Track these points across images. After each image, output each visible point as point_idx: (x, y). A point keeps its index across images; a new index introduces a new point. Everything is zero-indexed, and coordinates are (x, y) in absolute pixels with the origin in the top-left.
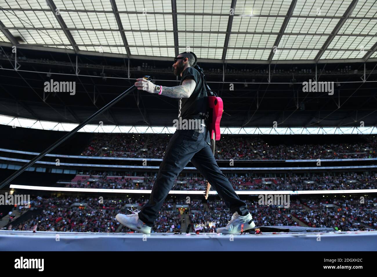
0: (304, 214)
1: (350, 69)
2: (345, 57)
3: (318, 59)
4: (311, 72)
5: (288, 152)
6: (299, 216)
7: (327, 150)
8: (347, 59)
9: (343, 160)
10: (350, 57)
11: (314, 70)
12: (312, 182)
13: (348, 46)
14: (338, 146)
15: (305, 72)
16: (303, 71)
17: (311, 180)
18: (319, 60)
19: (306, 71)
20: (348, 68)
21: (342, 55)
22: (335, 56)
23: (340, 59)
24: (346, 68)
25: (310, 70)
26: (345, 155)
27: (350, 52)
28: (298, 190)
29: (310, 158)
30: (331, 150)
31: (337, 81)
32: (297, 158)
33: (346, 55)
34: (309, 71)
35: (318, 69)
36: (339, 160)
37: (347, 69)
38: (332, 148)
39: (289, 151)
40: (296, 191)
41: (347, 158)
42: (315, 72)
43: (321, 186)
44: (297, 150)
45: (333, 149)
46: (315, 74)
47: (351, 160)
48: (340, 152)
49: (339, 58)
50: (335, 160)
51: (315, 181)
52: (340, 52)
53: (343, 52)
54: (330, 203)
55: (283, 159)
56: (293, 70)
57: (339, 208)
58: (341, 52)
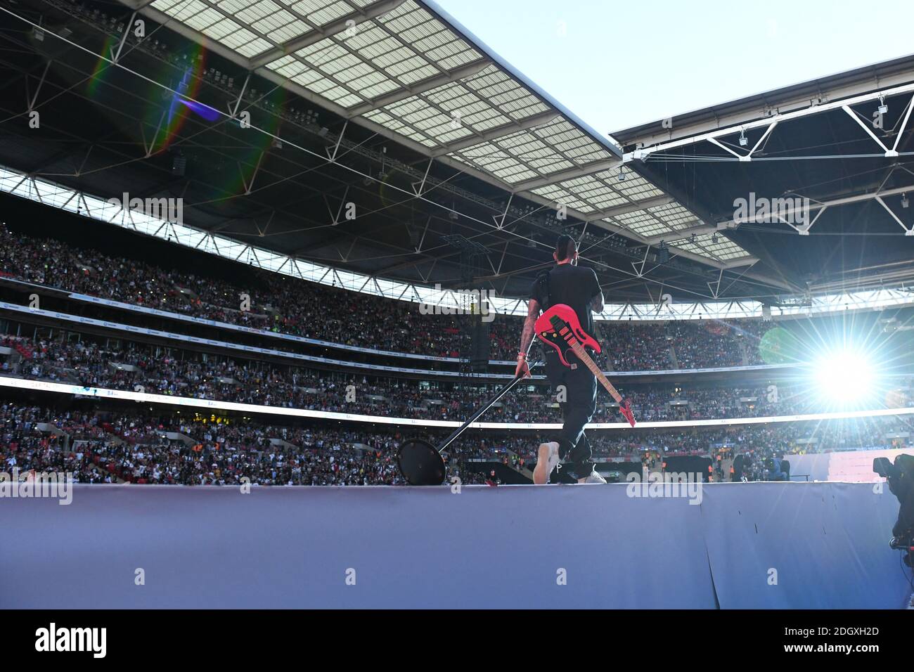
0: (118, 453)
1: (314, 120)
2: (316, 88)
3: (261, 62)
4: (230, 85)
5: (76, 270)
6: (104, 459)
7: (178, 288)
8: (318, 95)
9: (219, 324)
10: (325, 94)
11: (239, 85)
12: (129, 368)
13: (335, 71)
14: (205, 285)
15: (217, 78)
16: (214, 75)
17: (127, 362)
18: (263, 66)
19: (221, 77)
20: (313, 116)
21: (313, 80)
22: (298, 77)
23: (303, 87)
24: (307, 114)
25: (231, 80)
26: (222, 311)
27: (330, 84)
28: (95, 385)
29: (137, 300)
30: (188, 291)
31: (278, 135)
32: (101, 293)
33: (321, 86)
34: (227, 82)
35: (250, 87)
36: (210, 323)
37: (309, 117)
38: (193, 286)
39: (78, 266)
40: (92, 389)
41: (227, 322)
42: (241, 90)
43: (152, 380)
44: (101, 269)
45: (192, 289)
46: (239, 97)
47: (236, 327)
48: (210, 302)
49: (303, 84)
50: (198, 320)
51: (138, 364)
52: (312, 73)
53: (318, 76)
54: (168, 428)
55: (63, 288)
56: (189, 58)
57: (196, 444)
58: (314, 75)
